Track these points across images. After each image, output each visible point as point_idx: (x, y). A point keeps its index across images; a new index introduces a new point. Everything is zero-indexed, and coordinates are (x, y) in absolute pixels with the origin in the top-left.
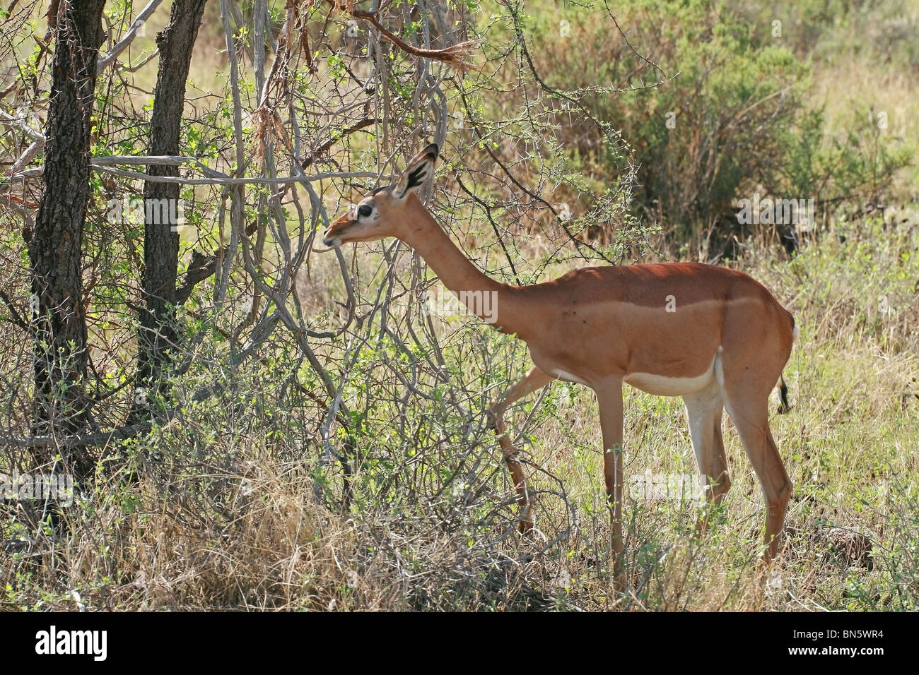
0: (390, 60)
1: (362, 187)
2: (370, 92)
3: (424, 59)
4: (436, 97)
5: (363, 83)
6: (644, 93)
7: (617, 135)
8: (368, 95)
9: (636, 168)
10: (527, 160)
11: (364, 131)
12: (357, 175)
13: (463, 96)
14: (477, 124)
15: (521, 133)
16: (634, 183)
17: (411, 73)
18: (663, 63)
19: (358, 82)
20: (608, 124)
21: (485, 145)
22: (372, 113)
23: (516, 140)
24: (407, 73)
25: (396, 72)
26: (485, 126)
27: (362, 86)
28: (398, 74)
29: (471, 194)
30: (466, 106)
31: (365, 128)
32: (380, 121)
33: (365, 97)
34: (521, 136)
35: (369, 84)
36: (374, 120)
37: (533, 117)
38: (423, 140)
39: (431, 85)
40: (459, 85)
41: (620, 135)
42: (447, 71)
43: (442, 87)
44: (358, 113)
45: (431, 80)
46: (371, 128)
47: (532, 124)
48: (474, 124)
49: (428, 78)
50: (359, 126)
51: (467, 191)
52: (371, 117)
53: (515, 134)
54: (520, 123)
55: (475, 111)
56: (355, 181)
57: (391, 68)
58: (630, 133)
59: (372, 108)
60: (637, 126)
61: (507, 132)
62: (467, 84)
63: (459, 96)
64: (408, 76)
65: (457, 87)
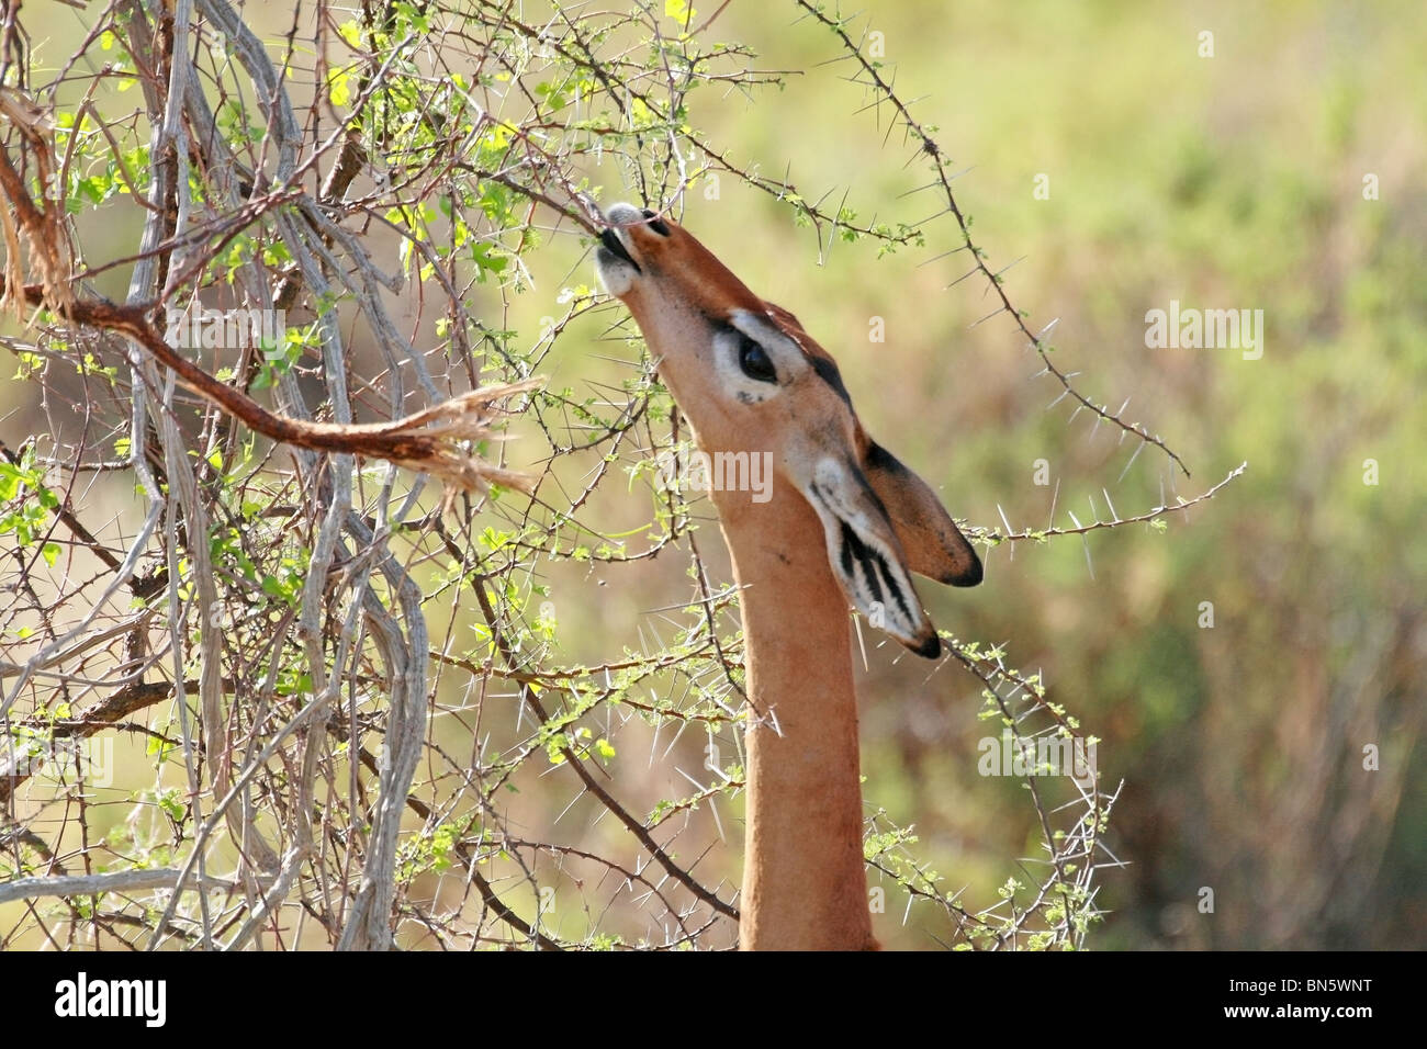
0: (212, 474)
1: (136, 922)
2: (145, 587)
3: (335, 460)
4: (384, 592)
5: (118, 557)
6: (1113, 541)
7: (1028, 688)
8: (139, 602)
9: (1102, 803)
10: (717, 795)
11: (134, 728)
12: (120, 884)
13: (478, 584)
14: (532, 678)
15: (691, 701)
16: (1097, 856)
17: (289, 511)
18: (1176, 429)
19: (103, 553)
20: (996, 653)
21: (567, 752)
22: (156, 660)
23: (670, 730)
24: (274, 512)
25: (234, 510)
26: (562, 683)
27: (114, 565)
28: (241, 520)
29: (524, 928)
30: (490, 618)
31: (138, 716)
32: (192, 687)
33: (128, 606)
34: (690, 713)
35: (142, 561)
36: (167, 685)
37: (727, 643)
38: (345, 747)
39: (361, 544)
40: (461, 544)
41: (1040, 691)
42: (412, 498)
43: (398, 548)
44: (108, 666)
45: (359, 527)
46: (158, 715)
47: (728, 666)
48: (522, 679)
49: (350, 524)
50: (113, 711)
51: (511, 918)
52: (152, 677)
53: (669, 704)
54: (684, 666)
55: (523, 634)
56: (111, 903)
57: (216, 498)
58: (1074, 683)
59: (158, 639)
60: (1096, 659)
61: (640, 701)
62: (490, 538)
63: (466, 585)
64: (278, 522)
65: (453, 550)
